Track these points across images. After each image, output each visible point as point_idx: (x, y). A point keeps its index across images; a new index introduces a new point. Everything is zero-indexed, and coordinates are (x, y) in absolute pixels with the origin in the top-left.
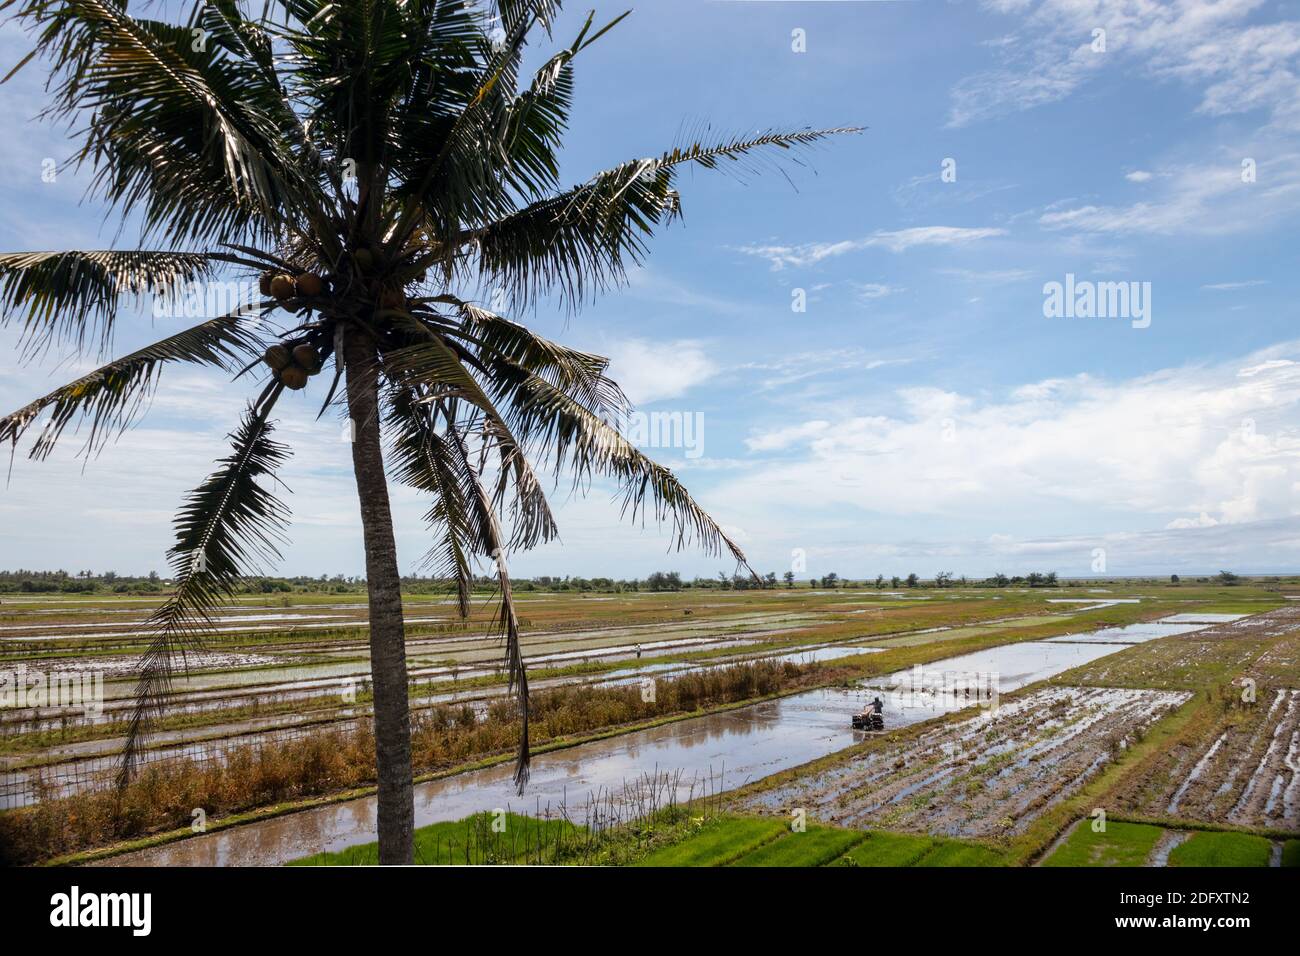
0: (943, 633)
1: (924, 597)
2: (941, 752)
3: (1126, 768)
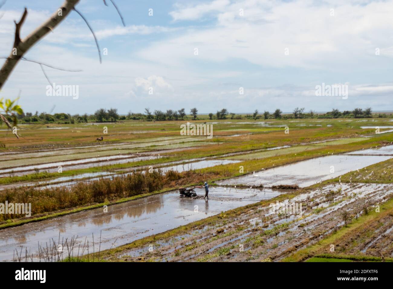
0: (284, 150)
2: (249, 223)
3: (350, 229)
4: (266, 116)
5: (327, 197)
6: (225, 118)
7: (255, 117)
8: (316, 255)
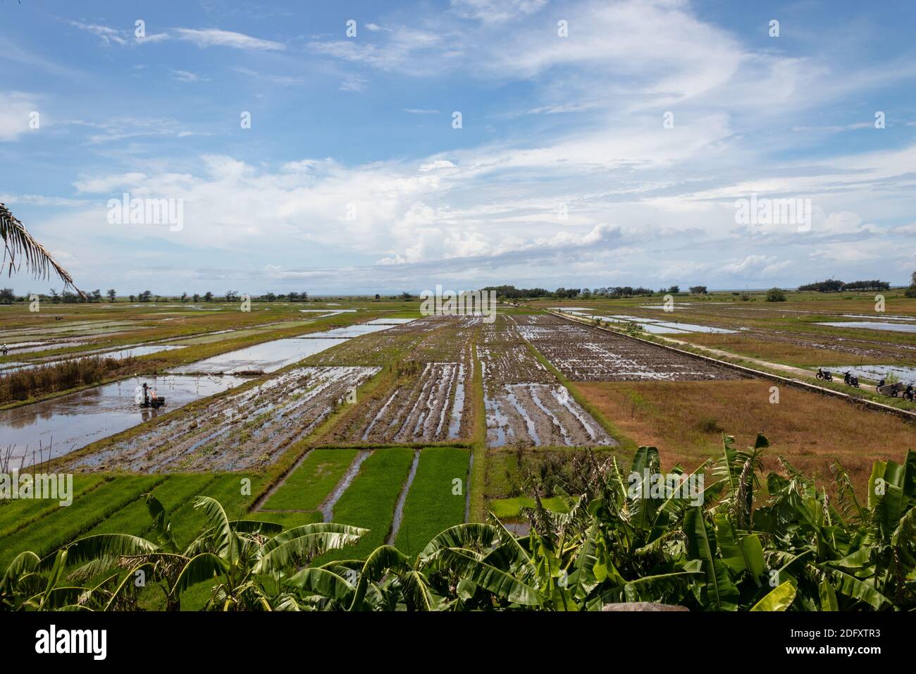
0: (229, 334)
1: (217, 308)
2: (223, 415)
3: (340, 416)
4: (196, 299)
5: (298, 382)
6: (148, 301)
7: (184, 299)
8: (317, 447)
